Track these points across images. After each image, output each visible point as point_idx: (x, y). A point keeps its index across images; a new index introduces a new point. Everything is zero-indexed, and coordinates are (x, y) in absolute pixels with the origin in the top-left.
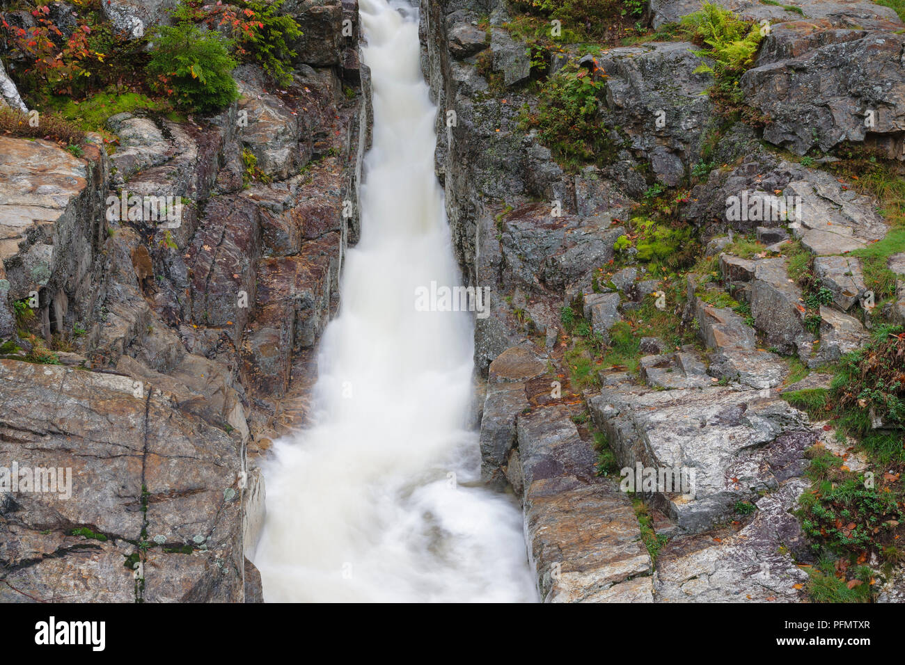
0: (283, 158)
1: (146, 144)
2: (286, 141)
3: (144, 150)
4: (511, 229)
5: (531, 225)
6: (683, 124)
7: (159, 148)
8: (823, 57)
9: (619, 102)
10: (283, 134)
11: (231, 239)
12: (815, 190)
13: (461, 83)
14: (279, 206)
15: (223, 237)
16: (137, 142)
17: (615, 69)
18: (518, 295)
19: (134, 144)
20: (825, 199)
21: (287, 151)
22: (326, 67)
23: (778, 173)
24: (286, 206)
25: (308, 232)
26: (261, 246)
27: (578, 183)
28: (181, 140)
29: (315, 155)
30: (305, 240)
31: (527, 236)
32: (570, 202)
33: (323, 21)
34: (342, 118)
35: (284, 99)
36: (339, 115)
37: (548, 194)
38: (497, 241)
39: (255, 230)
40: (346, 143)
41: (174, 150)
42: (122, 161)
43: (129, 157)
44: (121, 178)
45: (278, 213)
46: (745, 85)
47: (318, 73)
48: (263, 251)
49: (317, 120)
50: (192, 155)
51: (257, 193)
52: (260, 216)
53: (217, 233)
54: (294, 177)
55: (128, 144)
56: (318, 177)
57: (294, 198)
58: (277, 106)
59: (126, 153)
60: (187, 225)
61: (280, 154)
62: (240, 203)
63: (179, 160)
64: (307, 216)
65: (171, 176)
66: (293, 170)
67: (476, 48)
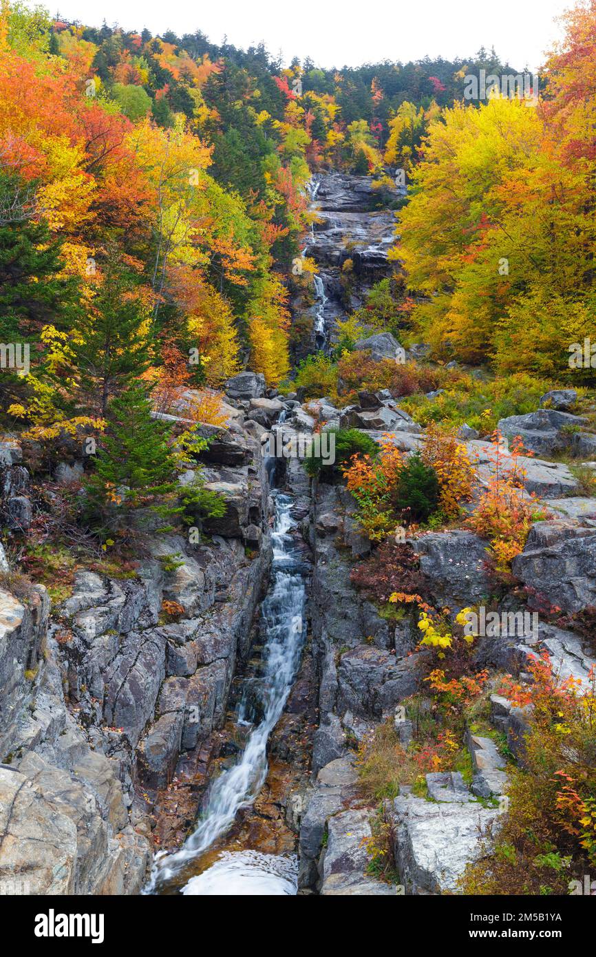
0: (190, 604)
1: (91, 591)
2: (193, 591)
3: (88, 595)
4: (346, 664)
5: (359, 661)
6: (472, 591)
7: (99, 594)
8: (568, 548)
9: (428, 573)
10: (192, 585)
11: (141, 663)
12: (564, 647)
13: (322, 554)
14: (183, 639)
15: (136, 660)
16: (84, 588)
17: (427, 549)
18: (348, 717)
19: (83, 591)
20: (571, 654)
21: (193, 598)
22: (233, 538)
24: (188, 639)
25: (202, 658)
26: (166, 668)
27: (397, 632)
28: (116, 588)
29: (216, 601)
30: (200, 665)
31: (357, 670)
32: (391, 645)
33: (231, 507)
34: (241, 574)
35: (198, 560)
36: (239, 572)
37: (376, 638)
38: (335, 672)
39: (161, 656)
40: (241, 593)
41: (110, 595)
42: (70, 603)
43: (77, 599)
44: (68, 615)
45: (181, 644)
46: (515, 565)
47: (227, 542)
48: (166, 672)
49: (220, 576)
50: (122, 599)
51: (168, 628)
52: (167, 645)
53: (131, 658)
54: (197, 617)
55: (78, 590)
56: (216, 618)
57: (195, 633)
58: (191, 565)
59: (75, 597)
60: (109, 650)
61: (187, 600)
62: (153, 635)
63: (112, 603)
64: (203, 647)
65: (103, 614)
66: (197, 612)
67: (333, 530)
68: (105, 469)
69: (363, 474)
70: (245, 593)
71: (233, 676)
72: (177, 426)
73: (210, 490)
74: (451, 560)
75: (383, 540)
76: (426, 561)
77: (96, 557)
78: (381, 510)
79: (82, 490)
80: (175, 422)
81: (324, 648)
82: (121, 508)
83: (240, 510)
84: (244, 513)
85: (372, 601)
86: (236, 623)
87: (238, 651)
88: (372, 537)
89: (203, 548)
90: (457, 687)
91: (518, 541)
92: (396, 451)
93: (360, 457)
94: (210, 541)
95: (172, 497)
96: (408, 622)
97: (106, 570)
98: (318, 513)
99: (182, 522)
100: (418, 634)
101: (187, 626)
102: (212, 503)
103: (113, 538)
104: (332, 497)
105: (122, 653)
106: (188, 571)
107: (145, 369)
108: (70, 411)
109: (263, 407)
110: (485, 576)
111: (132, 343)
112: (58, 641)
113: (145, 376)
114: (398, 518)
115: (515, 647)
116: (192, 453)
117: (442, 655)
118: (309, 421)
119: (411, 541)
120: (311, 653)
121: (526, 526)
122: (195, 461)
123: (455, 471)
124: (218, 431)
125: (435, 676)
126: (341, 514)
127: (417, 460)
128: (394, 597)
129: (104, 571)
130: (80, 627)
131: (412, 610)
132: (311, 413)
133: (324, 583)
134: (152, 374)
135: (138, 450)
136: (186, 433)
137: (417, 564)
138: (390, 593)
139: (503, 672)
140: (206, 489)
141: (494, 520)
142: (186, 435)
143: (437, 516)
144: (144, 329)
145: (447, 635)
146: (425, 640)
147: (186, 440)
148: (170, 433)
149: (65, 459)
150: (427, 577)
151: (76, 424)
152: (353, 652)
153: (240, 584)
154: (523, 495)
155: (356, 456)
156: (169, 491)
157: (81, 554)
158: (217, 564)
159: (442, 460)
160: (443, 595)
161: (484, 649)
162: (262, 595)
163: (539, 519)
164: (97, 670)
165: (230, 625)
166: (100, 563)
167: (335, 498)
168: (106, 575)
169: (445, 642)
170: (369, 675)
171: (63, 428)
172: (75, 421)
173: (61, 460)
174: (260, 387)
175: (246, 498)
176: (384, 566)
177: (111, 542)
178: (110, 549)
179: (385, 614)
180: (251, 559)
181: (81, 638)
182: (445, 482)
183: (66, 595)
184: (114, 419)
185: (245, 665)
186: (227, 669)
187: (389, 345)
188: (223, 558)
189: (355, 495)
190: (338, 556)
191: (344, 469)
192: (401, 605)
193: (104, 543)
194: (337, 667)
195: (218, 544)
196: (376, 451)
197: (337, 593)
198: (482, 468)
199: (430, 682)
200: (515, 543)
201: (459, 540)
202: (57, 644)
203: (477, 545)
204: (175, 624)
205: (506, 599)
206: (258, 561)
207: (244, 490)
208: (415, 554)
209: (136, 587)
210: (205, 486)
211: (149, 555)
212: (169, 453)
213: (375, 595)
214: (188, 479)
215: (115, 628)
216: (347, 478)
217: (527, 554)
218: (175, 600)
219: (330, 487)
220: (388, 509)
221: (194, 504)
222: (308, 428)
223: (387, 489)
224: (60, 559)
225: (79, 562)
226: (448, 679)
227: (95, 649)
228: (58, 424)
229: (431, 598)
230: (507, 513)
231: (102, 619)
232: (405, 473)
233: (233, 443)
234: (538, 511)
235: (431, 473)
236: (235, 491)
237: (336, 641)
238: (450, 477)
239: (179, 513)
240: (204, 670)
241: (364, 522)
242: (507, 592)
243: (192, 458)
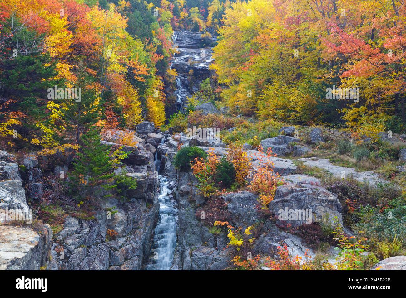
0: (121, 231)
1: (73, 227)
2: (122, 224)
3: (71, 229)
4: (195, 256)
5: (201, 254)
6: (252, 219)
7: (76, 228)
8: (293, 197)
9: (231, 211)
10: (121, 222)
11: (97, 260)
12: (293, 243)
13: (182, 204)
14: (117, 247)
15: (95, 259)
16: (69, 226)
17: (230, 200)
19: (68, 227)
20: (297, 246)
21: (122, 228)
22: (141, 198)
23: (281, 236)
24: (120, 247)
25: (127, 256)
26: (109, 262)
27: (218, 239)
28: (85, 224)
29: (133, 229)
30: (126, 260)
31: (200, 258)
32: (215, 246)
33: (139, 184)
34: (145, 215)
35: (124, 210)
36: (143, 215)
37: (208, 243)
38: (190, 259)
39: (107, 257)
40: (145, 224)
41: (82, 228)
42: (62, 233)
43: (65, 231)
44: (61, 239)
45: (116, 250)
46: (270, 206)
47: (138, 201)
48: (110, 264)
49: (135, 217)
50: (87, 230)
51: (110, 243)
52: (110, 251)
53: (93, 258)
54: (124, 237)
55: (66, 226)
56: (133, 237)
57: (123, 244)
58: (121, 212)
59: (65, 230)
60: (82, 255)
61: (120, 229)
62: (103, 246)
63: (83, 232)
64: (127, 250)
65: (78, 237)
66: (124, 234)
67: (188, 193)
68: (79, 168)
69: (200, 167)
70: (146, 225)
71: (142, 264)
72: (113, 147)
73: (129, 177)
74: (241, 205)
75: (210, 197)
76: (230, 205)
77: (75, 210)
78: (209, 183)
79: (68, 179)
80: (112, 145)
81: (184, 249)
82: (87, 186)
83: (143, 185)
84: (146, 187)
85: (206, 225)
86: (142, 239)
87: (144, 252)
88: (205, 196)
89: (126, 204)
90: (246, 263)
91: (271, 195)
92: (215, 156)
93: (199, 159)
94: (129, 200)
95: (112, 180)
96: (223, 234)
97: (80, 216)
98: (180, 186)
99: (116, 192)
100: (227, 240)
101: (120, 241)
102: (130, 183)
103: (83, 201)
104: (187, 177)
105: (88, 256)
106: (120, 215)
107: (98, 121)
108: (62, 141)
109: (154, 137)
110: (257, 212)
111: (91, 109)
112: (56, 251)
113: (97, 124)
114: (217, 187)
115: (272, 244)
116: (120, 159)
117: (239, 249)
118: (175, 143)
119: (223, 197)
120: (178, 251)
121: (275, 188)
122: (122, 163)
123: (242, 164)
124: (132, 149)
125: (236, 259)
126: (191, 186)
127: (225, 160)
128: (216, 223)
129: (79, 217)
130: (67, 244)
131: (224, 229)
132: (176, 140)
133: (183, 218)
134: (101, 123)
135: (95, 159)
136: (117, 150)
137: (226, 207)
138: (214, 221)
139: (267, 255)
140: (127, 176)
141: (261, 186)
142: (117, 151)
143: (235, 185)
144: (97, 102)
145: (241, 240)
146: (231, 243)
147: (117, 154)
148: (110, 150)
149: (59, 164)
150: (231, 213)
151: (64, 147)
152: (198, 250)
153: (144, 220)
154: (272, 174)
155: (197, 159)
156: (110, 177)
157: (68, 209)
158: (133, 211)
159: (236, 159)
160: (238, 221)
161: (258, 246)
162: (155, 225)
163: (280, 184)
164: (76, 264)
165: (140, 240)
166: (77, 213)
167: (188, 178)
168: (80, 218)
169: (240, 243)
170: (206, 260)
171: (58, 150)
172: (64, 146)
173: (57, 164)
174: (152, 128)
175: (146, 180)
176: (211, 209)
177: (82, 203)
178: (82, 206)
179: (212, 231)
180: (149, 208)
181: (68, 250)
182: (238, 169)
183: (60, 229)
184: (83, 145)
185: (148, 259)
186: (139, 261)
187: (211, 108)
188: (136, 208)
189: (197, 177)
190: (190, 205)
191: (191, 165)
192: (219, 226)
193: (79, 203)
194: (190, 257)
195: (134, 202)
196: (206, 156)
197: (190, 223)
198: (254, 162)
199: (234, 262)
200: (270, 196)
201: (245, 195)
202: (56, 253)
203: (253, 198)
204: (114, 241)
205: (267, 222)
206: (153, 209)
207: (145, 176)
208: (225, 203)
209: (95, 224)
210: (127, 175)
211: (101, 208)
212: (109, 160)
213: (208, 223)
214: (119, 172)
215: (84, 244)
216: (193, 169)
217: (275, 201)
218: (113, 229)
219: (185, 173)
220: (212, 183)
221: (122, 183)
222: (175, 146)
223: (212, 173)
224: (57, 212)
225: (67, 213)
226: (242, 260)
227: (75, 255)
228: (56, 148)
229: (233, 223)
230: (266, 182)
231: (78, 240)
232: (219, 166)
233: (140, 154)
234: (280, 181)
235: (232, 165)
236: (141, 176)
237: (190, 245)
238: (240, 167)
239: (115, 188)
240: (128, 262)
241: (201, 189)
242: (267, 219)
243: (120, 162)
